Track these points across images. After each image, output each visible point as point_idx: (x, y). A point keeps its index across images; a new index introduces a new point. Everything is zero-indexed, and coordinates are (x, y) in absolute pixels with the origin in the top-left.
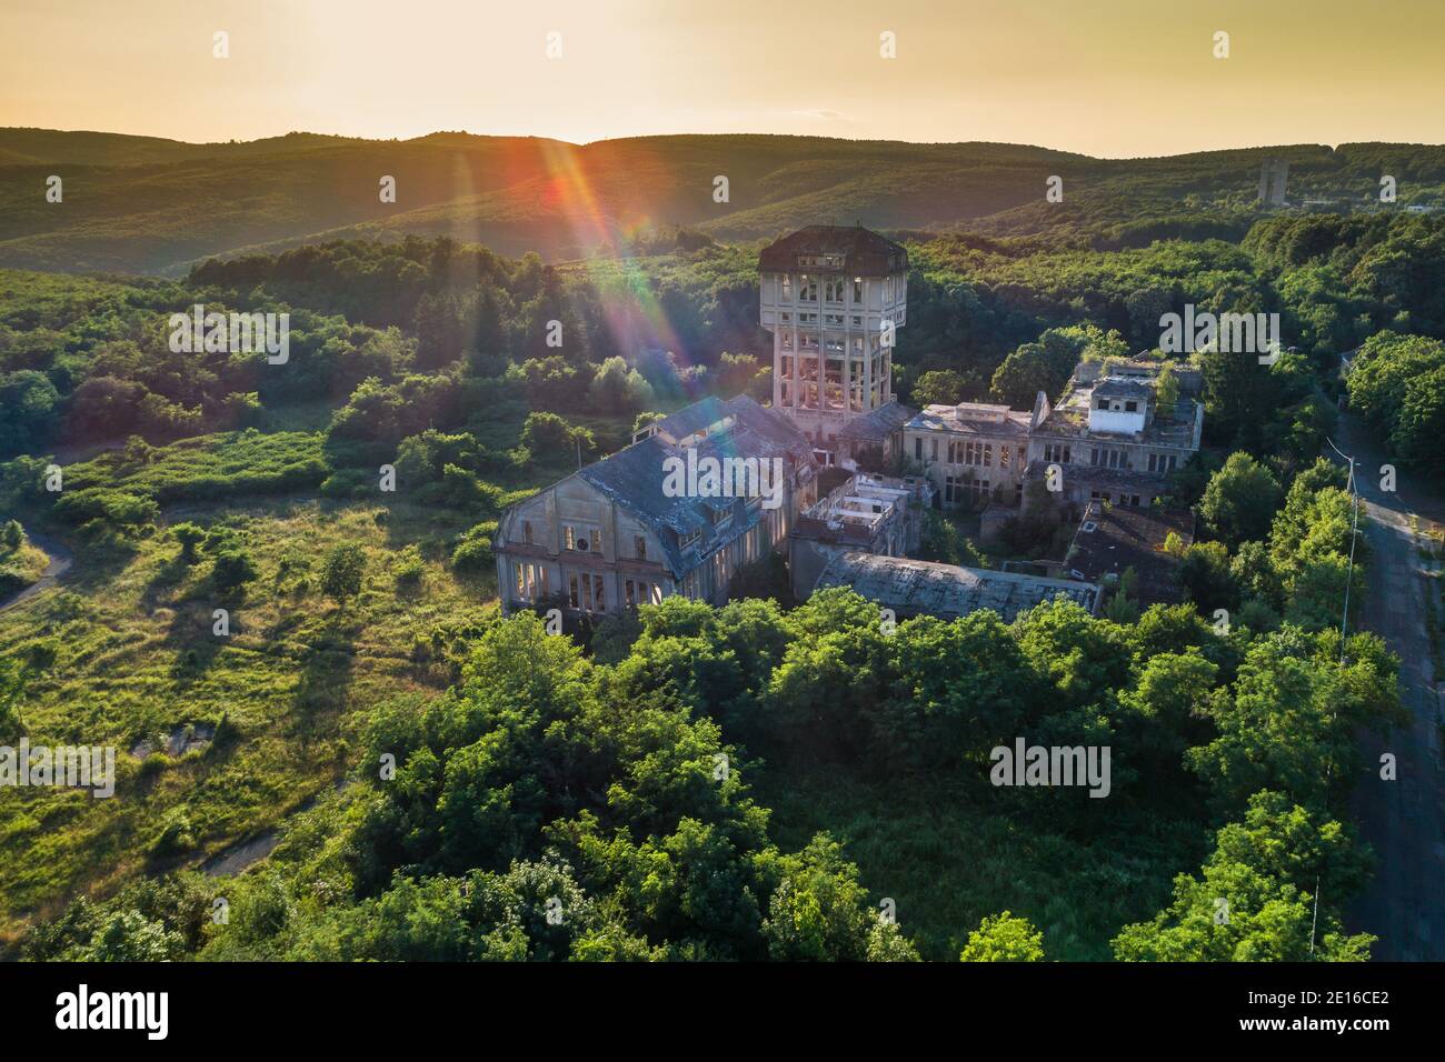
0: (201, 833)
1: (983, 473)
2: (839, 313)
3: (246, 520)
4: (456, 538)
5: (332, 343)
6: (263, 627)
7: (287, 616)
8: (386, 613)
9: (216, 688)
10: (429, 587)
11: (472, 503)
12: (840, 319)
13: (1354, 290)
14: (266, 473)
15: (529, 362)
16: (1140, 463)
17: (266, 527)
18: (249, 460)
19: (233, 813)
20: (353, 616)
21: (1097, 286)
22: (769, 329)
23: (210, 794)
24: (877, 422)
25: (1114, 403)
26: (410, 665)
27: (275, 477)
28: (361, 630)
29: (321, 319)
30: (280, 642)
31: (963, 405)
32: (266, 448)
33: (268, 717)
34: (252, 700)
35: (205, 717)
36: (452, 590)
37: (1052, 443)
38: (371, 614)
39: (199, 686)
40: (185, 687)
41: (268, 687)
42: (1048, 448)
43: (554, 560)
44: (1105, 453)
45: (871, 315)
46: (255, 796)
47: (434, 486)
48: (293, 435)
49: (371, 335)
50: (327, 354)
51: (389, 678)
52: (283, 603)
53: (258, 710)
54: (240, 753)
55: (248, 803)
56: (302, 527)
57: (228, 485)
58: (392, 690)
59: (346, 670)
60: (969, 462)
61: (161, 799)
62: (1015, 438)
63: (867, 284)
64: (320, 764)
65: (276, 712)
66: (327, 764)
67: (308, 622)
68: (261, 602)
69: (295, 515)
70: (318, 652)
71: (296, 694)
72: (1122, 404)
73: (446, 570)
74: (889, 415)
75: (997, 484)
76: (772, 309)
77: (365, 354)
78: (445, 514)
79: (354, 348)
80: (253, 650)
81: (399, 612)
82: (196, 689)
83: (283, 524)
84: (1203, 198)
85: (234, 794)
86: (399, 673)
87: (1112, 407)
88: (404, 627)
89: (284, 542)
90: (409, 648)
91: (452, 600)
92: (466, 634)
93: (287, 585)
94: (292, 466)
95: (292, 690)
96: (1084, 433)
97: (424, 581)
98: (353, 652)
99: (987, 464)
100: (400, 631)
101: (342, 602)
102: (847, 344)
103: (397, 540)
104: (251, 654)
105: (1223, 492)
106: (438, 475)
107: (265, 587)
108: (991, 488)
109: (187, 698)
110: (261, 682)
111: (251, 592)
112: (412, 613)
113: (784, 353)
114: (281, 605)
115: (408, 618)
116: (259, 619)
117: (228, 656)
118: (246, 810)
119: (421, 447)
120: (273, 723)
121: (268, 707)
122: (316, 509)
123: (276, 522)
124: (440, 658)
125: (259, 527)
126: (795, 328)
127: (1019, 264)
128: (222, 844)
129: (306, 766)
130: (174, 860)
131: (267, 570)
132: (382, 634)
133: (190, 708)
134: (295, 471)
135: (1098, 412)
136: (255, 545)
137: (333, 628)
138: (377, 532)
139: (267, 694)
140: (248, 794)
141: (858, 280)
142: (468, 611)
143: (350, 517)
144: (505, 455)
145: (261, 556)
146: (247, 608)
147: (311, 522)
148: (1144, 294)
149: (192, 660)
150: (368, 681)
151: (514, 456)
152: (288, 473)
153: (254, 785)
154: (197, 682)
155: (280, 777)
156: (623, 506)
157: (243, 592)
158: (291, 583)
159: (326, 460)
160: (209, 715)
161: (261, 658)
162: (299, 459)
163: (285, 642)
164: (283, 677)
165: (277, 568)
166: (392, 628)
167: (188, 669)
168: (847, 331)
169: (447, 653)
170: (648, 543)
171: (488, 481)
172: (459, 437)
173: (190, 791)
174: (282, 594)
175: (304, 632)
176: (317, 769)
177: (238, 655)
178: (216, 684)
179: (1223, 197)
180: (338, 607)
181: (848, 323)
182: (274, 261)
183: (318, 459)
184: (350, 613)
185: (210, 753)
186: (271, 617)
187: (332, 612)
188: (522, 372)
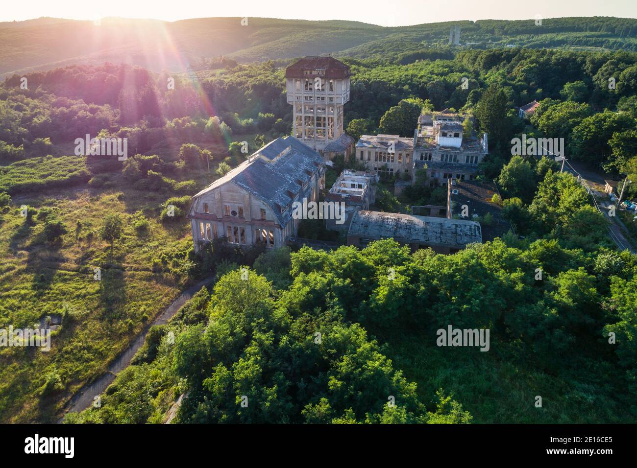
0: (66, 381)
1: (391, 165)
2: (323, 96)
3: (55, 202)
4: (160, 206)
5: (81, 113)
6: (75, 258)
7: (85, 251)
8: (134, 247)
9: (58, 294)
10: (152, 232)
11: (162, 188)
12: (323, 99)
13: (517, 80)
14: (61, 178)
15: (175, 120)
16: (462, 160)
17: (65, 204)
18: (51, 171)
19: (81, 367)
20: (119, 250)
21: (412, 80)
22: (291, 104)
23: (66, 356)
24: (340, 144)
25: (449, 134)
26: (153, 274)
27: (65, 180)
28: (124, 257)
29: (72, 102)
30: (86, 266)
31: (379, 136)
32: (58, 165)
33: (88, 309)
34: (78, 299)
35: (55, 311)
36: (164, 233)
37: (424, 152)
38: (127, 248)
39: (49, 293)
40: (42, 294)
41: (84, 291)
42: (422, 154)
43: (220, 221)
44: (447, 156)
45: (338, 96)
46: (90, 356)
47: (143, 180)
48: (70, 158)
49: (99, 108)
50: (79, 118)
51: (144, 282)
52: (82, 244)
53: (82, 305)
54: (78, 331)
55: (88, 360)
56: (83, 204)
57: (43, 184)
58: (147, 288)
59: (122, 279)
60: (384, 161)
61: (40, 362)
62: (405, 149)
63: (336, 83)
64: (121, 334)
65: (91, 306)
66: (125, 334)
67: (97, 254)
68: (71, 245)
69: (79, 198)
70: (105, 270)
71: (99, 295)
72: (453, 134)
73: (158, 223)
74: (344, 140)
75: (397, 170)
76: (292, 95)
77: (97, 118)
78: (151, 194)
79: (92, 115)
80: (73, 271)
81: (141, 246)
82: (48, 295)
83: (73, 203)
84: (428, 42)
85: (79, 355)
86: (149, 279)
87: (448, 135)
88: (146, 254)
89: (76, 212)
90: (150, 265)
91: (166, 238)
92: (177, 256)
93: (82, 234)
94: (73, 173)
95: (97, 292)
96: (438, 147)
97: (149, 229)
98: (123, 269)
99: (392, 161)
100: (144, 256)
101: (112, 243)
102: (327, 110)
103: (131, 208)
104: (72, 273)
105: (510, 174)
106: (145, 175)
107: (71, 236)
108: (394, 172)
109: (44, 301)
110: (80, 289)
111: (65, 239)
112: (147, 246)
113: (298, 114)
114: (82, 246)
115: (146, 249)
116: (72, 254)
117: (60, 275)
118: (87, 364)
119: (135, 163)
120: (92, 312)
121: (87, 303)
122: (88, 194)
123: (70, 202)
124: (168, 270)
125: (62, 205)
126: (303, 103)
127: (374, 71)
128: (79, 386)
129: (114, 336)
130: (54, 398)
131: (70, 227)
132: (135, 259)
133: (46, 306)
134: (75, 176)
135: (442, 138)
136: (62, 214)
137: (110, 256)
138: (121, 204)
139: (85, 296)
140: (87, 355)
141: (331, 81)
142: (174, 243)
143: (106, 198)
144: (173, 164)
145: (66, 220)
146: (64, 248)
147: (87, 201)
148: (433, 83)
149: (42, 279)
150: (135, 285)
151: (177, 164)
152: (72, 177)
153: (89, 349)
154: (47, 291)
155: (101, 343)
156: (255, 195)
157: (61, 240)
158: (84, 234)
159: (89, 170)
160: (57, 309)
161: (77, 275)
162: (76, 170)
163: (88, 266)
164: (91, 285)
165: (75, 227)
166: (139, 255)
167: (41, 284)
168: (327, 104)
169: (170, 266)
170: (267, 212)
171: (168, 177)
172: (152, 157)
173: (55, 355)
174: (81, 240)
175: (97, 260)
176: (120, 337)
177: (65, 274)
178: (57, 292)
179: (436, 42)
180: (110, 245)
181: (327, 100)
182: (45, 75)
183: (85, 169)
184: (117, 248)
185: (62, 332)
186: (78, 253)
187: (108, 248)
188: (173, 125)
